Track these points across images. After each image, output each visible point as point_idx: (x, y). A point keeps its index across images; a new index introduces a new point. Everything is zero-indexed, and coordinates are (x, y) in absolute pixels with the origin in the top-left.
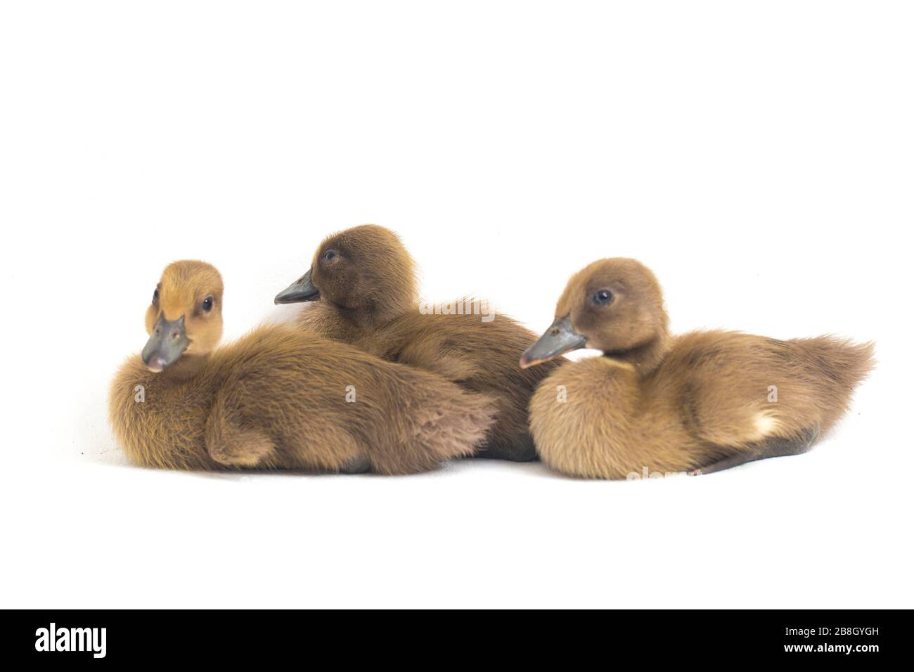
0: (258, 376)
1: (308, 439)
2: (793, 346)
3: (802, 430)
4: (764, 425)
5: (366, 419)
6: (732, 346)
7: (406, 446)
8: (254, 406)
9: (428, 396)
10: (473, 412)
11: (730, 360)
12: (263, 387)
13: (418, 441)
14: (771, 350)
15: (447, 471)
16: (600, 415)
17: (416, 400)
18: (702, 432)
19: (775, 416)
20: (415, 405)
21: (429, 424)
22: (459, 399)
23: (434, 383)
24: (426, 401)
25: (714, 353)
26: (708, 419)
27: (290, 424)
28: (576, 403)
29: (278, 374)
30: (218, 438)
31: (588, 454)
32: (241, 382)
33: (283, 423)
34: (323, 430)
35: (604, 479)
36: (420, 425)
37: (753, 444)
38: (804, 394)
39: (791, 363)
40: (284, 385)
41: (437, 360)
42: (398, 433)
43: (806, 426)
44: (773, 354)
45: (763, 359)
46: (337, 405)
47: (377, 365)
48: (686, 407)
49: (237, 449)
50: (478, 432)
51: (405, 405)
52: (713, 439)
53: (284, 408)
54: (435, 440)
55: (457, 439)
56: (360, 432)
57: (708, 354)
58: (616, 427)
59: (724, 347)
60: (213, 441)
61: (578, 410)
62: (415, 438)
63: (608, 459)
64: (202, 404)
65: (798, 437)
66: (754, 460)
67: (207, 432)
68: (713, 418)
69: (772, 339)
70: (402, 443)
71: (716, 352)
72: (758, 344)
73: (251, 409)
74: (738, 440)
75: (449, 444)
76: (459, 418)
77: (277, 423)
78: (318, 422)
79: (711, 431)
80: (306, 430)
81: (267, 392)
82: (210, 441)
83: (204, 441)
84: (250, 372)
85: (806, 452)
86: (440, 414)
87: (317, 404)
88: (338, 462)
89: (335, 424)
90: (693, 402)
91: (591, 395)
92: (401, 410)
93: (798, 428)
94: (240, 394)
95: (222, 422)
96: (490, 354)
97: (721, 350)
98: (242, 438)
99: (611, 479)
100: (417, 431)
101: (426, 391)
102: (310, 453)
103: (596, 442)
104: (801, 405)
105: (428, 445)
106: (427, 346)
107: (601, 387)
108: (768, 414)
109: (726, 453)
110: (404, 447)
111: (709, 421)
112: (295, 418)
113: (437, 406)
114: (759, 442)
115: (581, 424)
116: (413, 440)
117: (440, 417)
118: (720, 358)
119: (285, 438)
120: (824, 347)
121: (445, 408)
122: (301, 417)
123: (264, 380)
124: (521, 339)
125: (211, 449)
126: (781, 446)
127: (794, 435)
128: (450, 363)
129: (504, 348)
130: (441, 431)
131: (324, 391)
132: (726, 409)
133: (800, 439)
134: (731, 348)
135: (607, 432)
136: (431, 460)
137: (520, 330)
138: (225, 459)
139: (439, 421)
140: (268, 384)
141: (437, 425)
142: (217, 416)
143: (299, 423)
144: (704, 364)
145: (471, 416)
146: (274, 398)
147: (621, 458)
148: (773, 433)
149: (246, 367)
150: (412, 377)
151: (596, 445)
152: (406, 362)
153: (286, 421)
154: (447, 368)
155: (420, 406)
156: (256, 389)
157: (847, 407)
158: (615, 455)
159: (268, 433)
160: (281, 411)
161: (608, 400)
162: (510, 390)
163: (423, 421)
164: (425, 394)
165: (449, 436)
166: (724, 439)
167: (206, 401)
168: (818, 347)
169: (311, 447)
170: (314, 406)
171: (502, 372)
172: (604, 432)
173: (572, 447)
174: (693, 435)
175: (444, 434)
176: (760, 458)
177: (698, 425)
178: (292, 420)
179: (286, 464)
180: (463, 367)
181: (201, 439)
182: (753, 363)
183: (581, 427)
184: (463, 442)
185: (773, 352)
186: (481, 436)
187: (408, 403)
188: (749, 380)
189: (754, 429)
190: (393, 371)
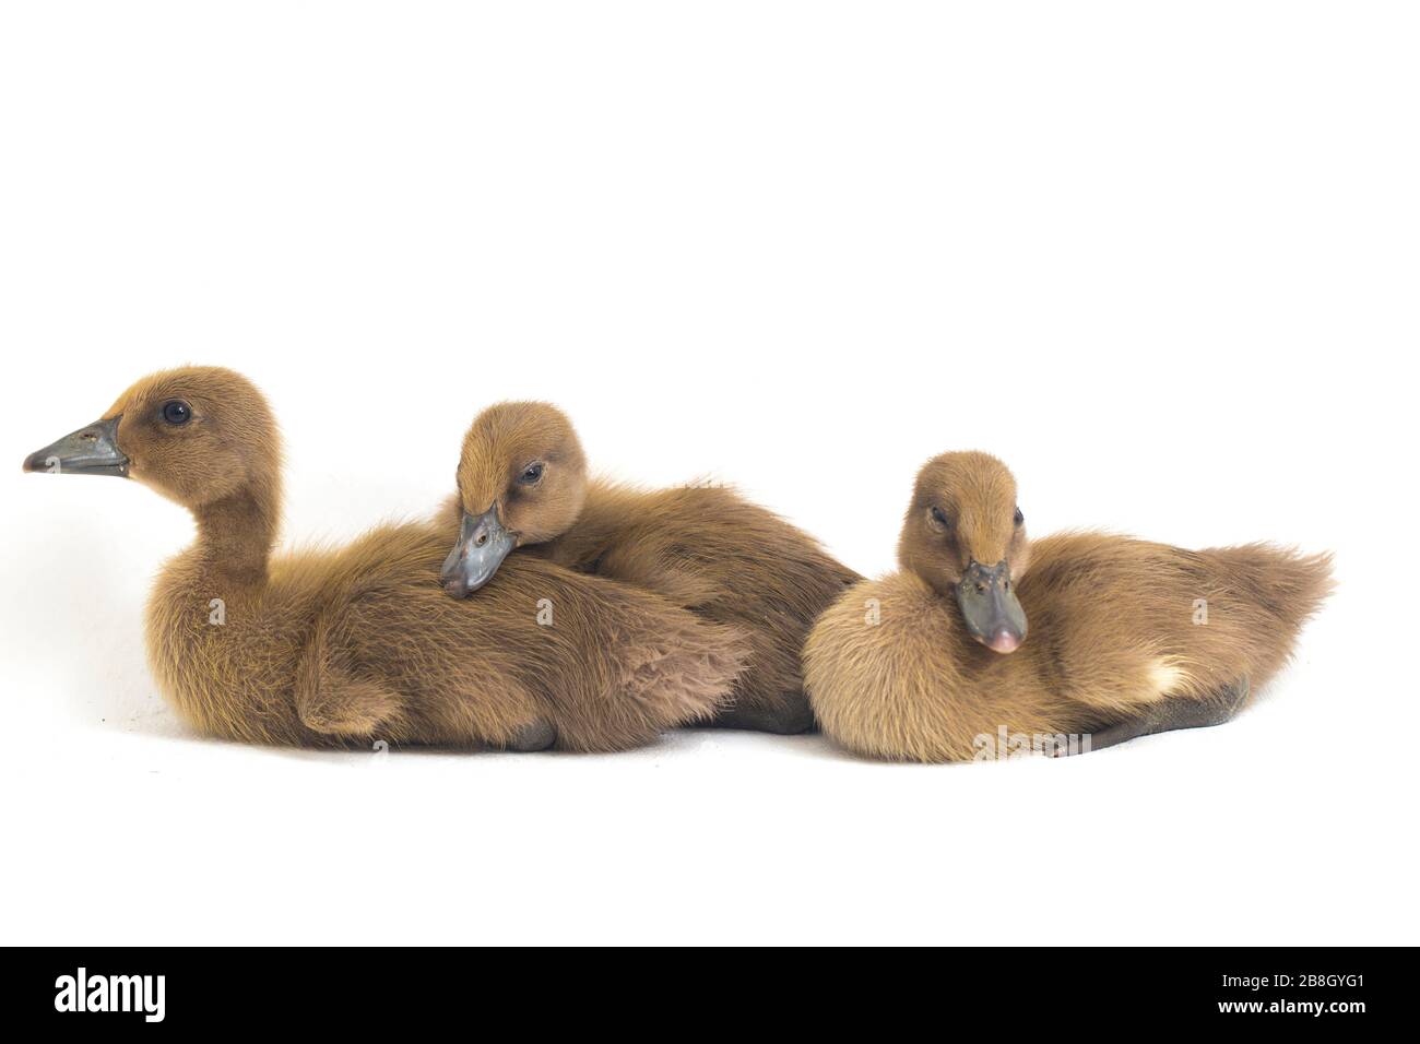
0: (382, 596)
1: (458, 693)
2: (1210, 560)
3: (1221, 687)
4: (1164, 677)
5: (549, 662)
6: (1119, 556)
7: (609, 702)
8: (375, 642)
9: (645, 626)
10: (714, 652)
11: (1113, 578)
12: (391, 613)
13: (629, 694)
14: (1177, 564)
15: (672, 748)
16: (918, 662)
17: (627, 631)
18: (1069, 687)
19: (1181, 665)
20: (625, 639)
21: (646, 667)
22: (694, 631)
23: (651, 607)
24: (643, 632)
25: (1088, 566)
26: (1078, 666)
27: (431, 670)
28: (879, 646)
29: (412, 593)
30: (314, 691)
31: (897, 723)
32: (355, 606)
33: (421, 669)
34: (482, 678)
35: (919, 761)
36: (633, 670)
37: (1146, 707)
38: (1226, 633)
39: (1208, 585)
40: (422, 610)
41: (658, 574)
42: (599, 684)
43: (1227, 680)
44: (1180, 571)
45: (1163, 578)
46: (504, 643)
47: (567, 579)
48: (1045, 648)
49: (341, 707)
50: (721, 683)
51: (610, 639)
52: (1084, 698)
53: (424, 645)
54: (655, 692)
55: (689, 693)
56: (540, 683)
57: (1078, 568)
58: (941, 682)
59: (1106, 556)
60: (306, 695)
61: (884, 656)
62: (623, 690)
63: (927, 731)
64: (291, 636)
65: (1214, 697)
66: (1147, 734)
67: (298, 682)
68: (1086, 666)
69: (1178, 549)
70: (604, 698)
71: (1092, 565)
72: (1159, 555)
73: (368, 647)
74: (1124, 702)
75: (676, 700)
76: (691, 659)
77: (412, 668)
78: (474, 665)
79: (1083, 687)
80: (457, 680)
81: (398, 621)
82: (302, 696)
83: (292, 696)
84: (368, 590)
85: (1227, 721)
86: (663, 652)
87: (473, 639)
88: (505, 730)
89: (501, 669)
90: (1055, 641)
91: (904, 630)
92: (604, 648)
93: (1214, 684)
94: (352, 625)
95: (320, 667)
96: (738, 565)
97: (1098, 562)
98: (352, 691)
99: (928, 762)
100: (627, 678)
101: (642, 618)
102: (462, 715)
103: (910, 705)
104: (1221, 650)
105: (644, 700)
106: (644, 553)
107: (918, 619)
108: (1170, 661)
109: (1106, 721)
110: (607, 702)
111: (1078, 670)
112: (440, 661)
113: (660, 641)
114: (1156, 704)
115: (888, 677)
116: (621, 692)
117: (665, 657)
118: (1096, 575)
119: (424, 691)
120: (1257, 561)
121: (671, 644)
122: (449, 659)
123: (392, 602)
124: (786, 543)
125: (303, 708)
126: (1189, 712)
127: (1208, 694)
128: (678, 579)
129: (759, 556)
130: (664, 679)
131: (483, 620)
132: (1105, 651)
133: (1217, 702)
134: (1116, 560)
135: (927, 690)
136: (648, 726)
137: (784, 529)
138: (323, 725)
139: (661, 663)
140: (398, 608)
141: (658, 670)
142: (314, 656)
143: (446, 669)
144: (1072, 583)
145: (711, 658)
146: (407, 631)
147: (947, 730)
148: (1176, 690)
149: (364, 582)
150: (620, 597)
151: (911, 709)
152: (610, 574)
153: (425, 666)
154: (672, 587)
155: (632, 641)
156: (379, 615)
157: (1291, 654)
158: (938, 725)
159: (395, 685)
160: (418, 649)
161: (929, 638)
162: (769, 621)
163: (638, 664)
164: (640, 622)
165: (676, 687)
166: (1103, 698)
167: (299, 632)
168: (1247, 562)
169: (463, 705)
170: (470, 643)
171: (757, 593)
172: (922, 689)
173: (873, 713)
174: (1056, 691)
175: (669, 684)
176: (1157, 730)
177: (1063, 677)
178: (435, 663)
179: (424, 736)
180: (698, 586)
181: (288, 693)
182: (1148, 584)
183: (888, 680)
184: (698, 697)
185: (1182, 569)
186: (726, 690)
187: (614, 637)
188: (1141, 609)
189: (1149, 684)
190: (590, 588)
